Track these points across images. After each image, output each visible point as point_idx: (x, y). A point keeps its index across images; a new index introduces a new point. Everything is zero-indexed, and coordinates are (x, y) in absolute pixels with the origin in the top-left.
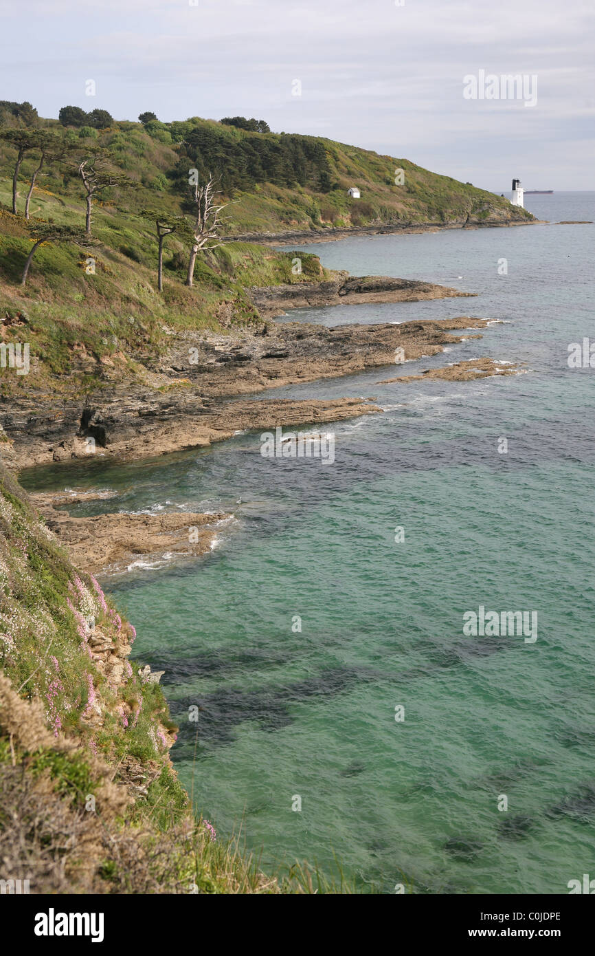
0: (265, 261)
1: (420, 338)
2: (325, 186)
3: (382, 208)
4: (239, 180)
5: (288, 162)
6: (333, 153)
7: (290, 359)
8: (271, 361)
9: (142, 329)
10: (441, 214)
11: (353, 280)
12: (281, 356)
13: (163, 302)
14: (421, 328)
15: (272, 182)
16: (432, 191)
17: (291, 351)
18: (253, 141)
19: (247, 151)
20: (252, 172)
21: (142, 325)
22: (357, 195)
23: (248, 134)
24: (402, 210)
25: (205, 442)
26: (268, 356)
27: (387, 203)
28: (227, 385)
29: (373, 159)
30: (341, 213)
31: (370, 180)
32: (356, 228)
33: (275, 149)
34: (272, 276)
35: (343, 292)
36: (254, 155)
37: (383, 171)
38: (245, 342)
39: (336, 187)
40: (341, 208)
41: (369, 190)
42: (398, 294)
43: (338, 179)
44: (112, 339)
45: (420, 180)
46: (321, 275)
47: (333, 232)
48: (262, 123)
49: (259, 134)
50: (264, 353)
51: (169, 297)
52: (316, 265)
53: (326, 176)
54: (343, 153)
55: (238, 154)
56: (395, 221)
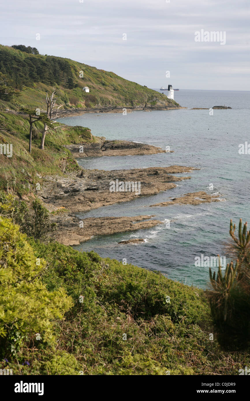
0: (62, 131)
1: (160, 178)
2: (71, 85)
3: (101, 98)
4: (25, 80)
5: (51, 71)
6: (74, 67)
7: (100, 191)
8: (90, 192)
9: (28, 176)
10: (132, 102)
11: (108, 142)
12: (95, 189)
13: (33, 160)
14: (157, 172)
15: (42, 82)
16: (126, 90)
17: (100, 187)
18: (32, 59)
19: (29, 64)
20: (31, 76)
21: (29, 174)
22: (87, 91)
23: (29, 55)
24: (112, 100)
26: (88, 189)
27: (103, 96)
28: (73, 207)
29: (95, 71)
30: (81, 100)
31: (94, 82)
32: (88, 109)
33: (44, 64)
34: (66, 140)
35: (103, 149)
36: (33, 67)
37: (101, 78)
38: (76, 181)
39: (76, 86)
40: (80, 98)
41: (94, 88)
42: (133, 151)
43: (77, 82)
45: (120, 83)
46: (92, 139)
47: (76, 111)
48: (35, 49)
49: (33, 55)
50: (86, 188)
52: (89, 134)
53: (71, 80)
54: (79, 67)
55: (24, 66)
56: (108, 106)
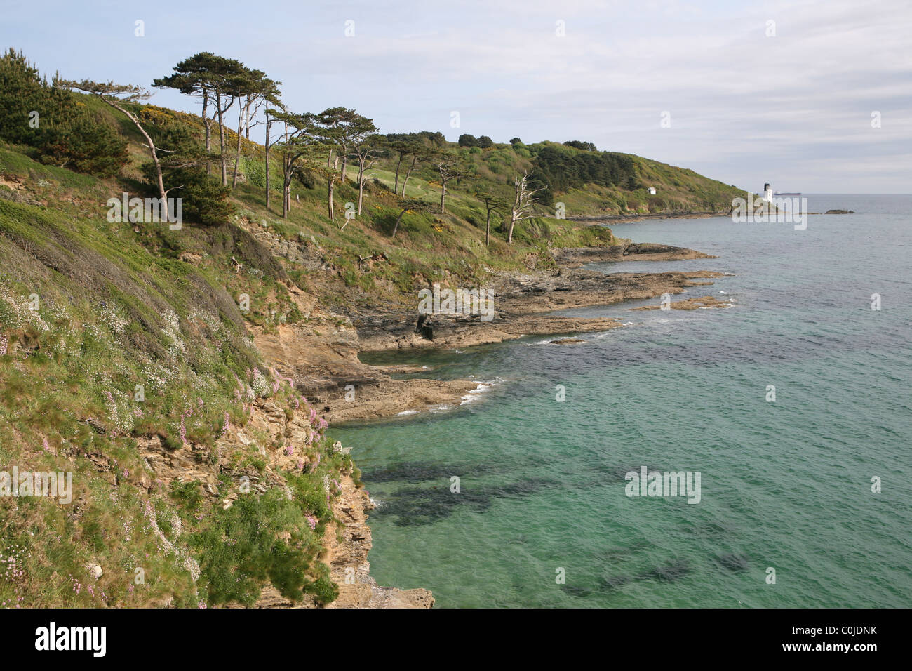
0: (573, 231)
1: (668, 283)
2: (632, 186)
3: (670, 201)
4: (573, 181)
5: (607, 170)
6: (639, 164)
7: (572, 292)
8: (559, 293)
9: (469, 268)
10: (712, 206)
11: (634, 245)
12: (566, 290)
13: (488, 252)
14: (671, 276)
15: (596, 183)
16: (707, 191)
17: (574, 287)
18: (583, 156)
19: (579, 163)
20: (581, 176)
21: (469, 265)
22: (653, 192)
23: (581, 152)
24: (685, 203)
25: (498, 340)
26: (557, 290)
27: (673, 198)
28: (525, 307)
29: (666, 168)
30: (642, 204)
31: (664, 182)
32: (652, 214)
33: (598, 161)
34: (578, 241)
35: (626, 253)
36: (584, 165)
37: (673, 177)
38: (542, 280)
39: (639, 187)
40: (642, 201)
41: (662, 189)
42: (664, 255)
43: (641, 182)
44: (440, 271)
45: (699, 183)
46: (612, 241)
47: (635, 217)
48: (592, 144)
49: (589, 152)
50: (555, 288)
51: (493, 249)
52: (608, 235)
53: (632, 179)
54: (645, 165)
55: (573, 164)
56: (679, 210)
